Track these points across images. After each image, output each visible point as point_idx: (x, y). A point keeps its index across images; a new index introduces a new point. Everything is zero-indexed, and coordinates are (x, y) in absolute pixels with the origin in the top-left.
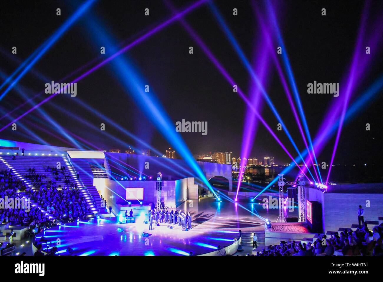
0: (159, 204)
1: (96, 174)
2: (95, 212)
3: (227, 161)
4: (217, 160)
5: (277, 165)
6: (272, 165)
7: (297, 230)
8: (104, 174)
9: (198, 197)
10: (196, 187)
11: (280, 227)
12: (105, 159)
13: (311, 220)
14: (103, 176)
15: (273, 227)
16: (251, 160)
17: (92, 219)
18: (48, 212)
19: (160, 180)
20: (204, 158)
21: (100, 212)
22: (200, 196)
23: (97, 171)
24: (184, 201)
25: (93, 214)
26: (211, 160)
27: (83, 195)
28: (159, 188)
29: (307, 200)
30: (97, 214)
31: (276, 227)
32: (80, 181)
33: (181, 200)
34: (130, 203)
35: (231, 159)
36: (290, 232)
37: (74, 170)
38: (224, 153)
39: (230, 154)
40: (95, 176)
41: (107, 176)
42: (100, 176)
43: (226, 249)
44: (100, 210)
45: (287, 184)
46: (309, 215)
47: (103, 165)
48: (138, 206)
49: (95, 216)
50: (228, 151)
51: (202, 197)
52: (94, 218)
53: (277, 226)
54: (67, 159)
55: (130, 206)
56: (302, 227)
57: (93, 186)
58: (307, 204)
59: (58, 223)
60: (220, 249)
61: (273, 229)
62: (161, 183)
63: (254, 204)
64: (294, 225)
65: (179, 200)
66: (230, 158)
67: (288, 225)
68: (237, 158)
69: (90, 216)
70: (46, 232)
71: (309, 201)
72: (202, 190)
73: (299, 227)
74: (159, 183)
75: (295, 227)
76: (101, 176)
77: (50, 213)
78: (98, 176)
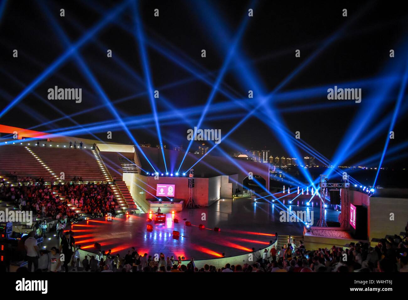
0: (191, 202)
1: (126, 169)
2: (124, 208)
3: (264, 160)
4: (253, 158)
5: (318, 166)
6: (313, 166)
7: (339, 235)
8: (134, 169)
9: (232, 196)
10: (230, 185)
11: (320, 231)
12: (135, 153)
13: (354, 225)
14: (133, 171)
15: (312, 231)
16: (290, 159)
17: (121, 214)
18: (76, 206)
19: (192, 176)
20: (239, 156)
21: (129, 208)
22: (235, 196)
23: (126, 165)
24: (217, 199)
25: (122, 210)
26: (247, 158)
27: (112, 190)
28: (191, 185)
29: (351, 204)
30: (126, 210)
31: (316, 232)
32: (109, 175)
33: (214, 199)
34: (160, 200)
35: (268, 158)
36: (332, 237)
37: (103, 164)
38: (260, 151)
39: (267, 153)
40: (125, 170)
41: (137, 171)
42: (129, 171)
43: (261, 252)
44: (129, 206)
45: (330, 185)
46: (353, 220)
47: (133, 160)
48: (168, 203)
49: (124, 211)
50: (266, 150)
51: (236, 197)
52: (122, 214)
53: (317, 230)
54: (96, 152)
55: (160, 203)
56: (344, 232)
57: (122, 180)
58: (351, 208)
59: (86, 218)
60: (255, 252)
61: (312, 233)
62: (193, 180)
63: (291, 206)
64: (336, 230)
65: (212, 199)
66: (267, 156)
67: (329, 230)
68: (274, 157)
69: (119, 212)
70: (73, 226)
71: (353, 205)
72: (236, 189)
73: (341, 232)
74: (191, 180)
75: (337, 232)
76: (131, 171)
77: (77, 206)
78: (128, 171)
